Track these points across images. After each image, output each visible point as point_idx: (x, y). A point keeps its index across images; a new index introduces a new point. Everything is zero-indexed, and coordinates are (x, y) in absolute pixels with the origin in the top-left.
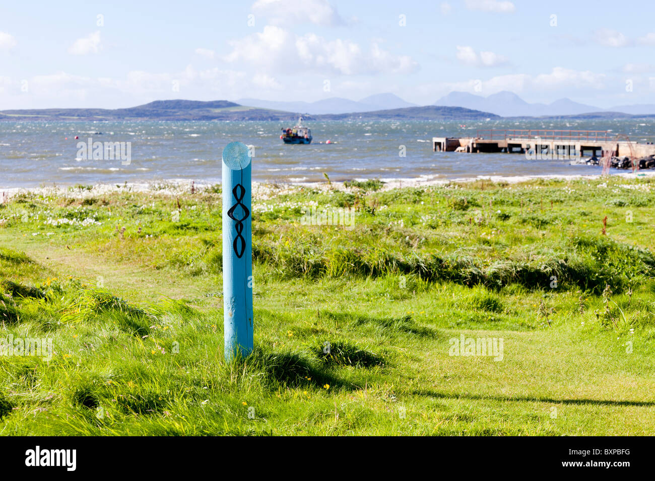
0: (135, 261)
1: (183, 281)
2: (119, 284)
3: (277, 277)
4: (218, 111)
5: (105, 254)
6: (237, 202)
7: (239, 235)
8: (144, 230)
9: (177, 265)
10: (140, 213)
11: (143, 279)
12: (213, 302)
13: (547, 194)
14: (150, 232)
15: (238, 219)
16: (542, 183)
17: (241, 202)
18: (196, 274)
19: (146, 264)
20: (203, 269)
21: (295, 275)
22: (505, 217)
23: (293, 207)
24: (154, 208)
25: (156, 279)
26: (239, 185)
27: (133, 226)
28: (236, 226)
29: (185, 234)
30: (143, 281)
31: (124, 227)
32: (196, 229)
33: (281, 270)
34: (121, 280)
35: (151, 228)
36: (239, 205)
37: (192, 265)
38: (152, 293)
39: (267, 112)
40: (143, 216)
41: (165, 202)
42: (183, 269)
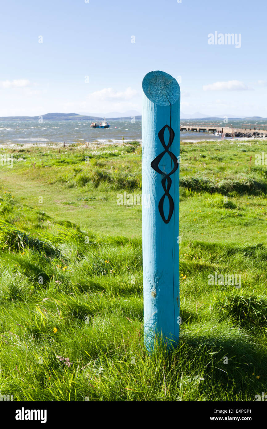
0: (40, 180)
1: (65, 191)
2: (32, 193)
3: (112, 188)
4: (71, 117)
5: (26, 176)
6: (163, 149)
7: (167, 193)
8: (45, 164)
9: (61, 182)
10: (43, 155)
11: (45, 190)
12: (82, 204)
13: (212, 147)
14: (47, 164)
15: (165, 173)
16: (208, 142)
17: (169, 150)
18: (71, 187)
19: (46, 181)
20: (74, 184)
21: (121, 188)
22: (204, 157)
23: (109, 153)
24: (48, 153)
25: (51, 190)
26: (167, 126)
27: (39, 162)
28: (163, 182)
29: (63, 165)
30: (44, 191)
31: (35, 162)
32: (68, 163)
33: (115, 185)
34: (33, 190)
35: (48, 162)
36: (167, 154)
37: (69, 182)
38: (49, 198)
39: (89, 117)
40: (44, 157)
41: (53, 151)
42: (64, 184)
